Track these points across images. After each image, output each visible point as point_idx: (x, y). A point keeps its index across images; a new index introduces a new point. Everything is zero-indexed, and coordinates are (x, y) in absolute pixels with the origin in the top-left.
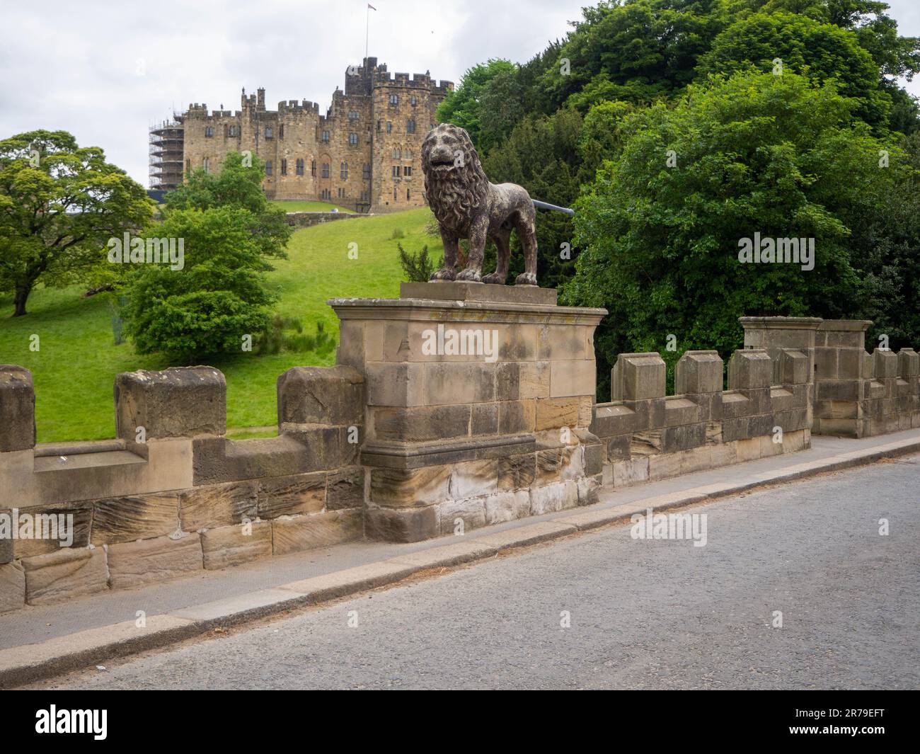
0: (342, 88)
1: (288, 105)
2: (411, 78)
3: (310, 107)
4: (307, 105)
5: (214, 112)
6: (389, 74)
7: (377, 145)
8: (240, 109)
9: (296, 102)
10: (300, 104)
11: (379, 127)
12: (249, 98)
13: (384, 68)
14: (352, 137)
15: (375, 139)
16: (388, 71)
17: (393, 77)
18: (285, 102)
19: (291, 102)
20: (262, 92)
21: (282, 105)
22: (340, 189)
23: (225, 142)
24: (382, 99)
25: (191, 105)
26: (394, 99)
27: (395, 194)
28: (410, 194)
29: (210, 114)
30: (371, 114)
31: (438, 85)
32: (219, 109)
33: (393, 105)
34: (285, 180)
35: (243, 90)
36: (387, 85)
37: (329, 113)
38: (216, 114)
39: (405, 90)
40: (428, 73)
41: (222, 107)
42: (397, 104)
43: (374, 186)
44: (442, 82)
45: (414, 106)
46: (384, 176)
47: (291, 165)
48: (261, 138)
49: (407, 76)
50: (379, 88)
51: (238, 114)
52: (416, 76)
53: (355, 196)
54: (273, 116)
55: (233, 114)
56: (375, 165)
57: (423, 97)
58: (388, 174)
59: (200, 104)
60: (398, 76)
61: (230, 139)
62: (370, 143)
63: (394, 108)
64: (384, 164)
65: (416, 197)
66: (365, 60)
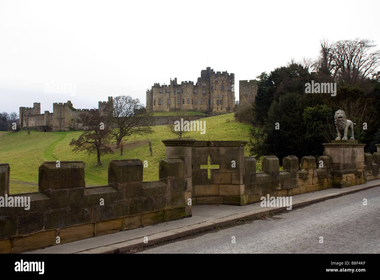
0: (200, 77)
1: (184, 82)
2: (222, 73)
3: (191, 83)
4: (190, 82)
5: (162, 85)
6: (215, 72)
7: (212, 94)
8: (170, 84)
9: (187, 82)
10: (188, 82)
11: (212, 88)
12: (172, 81)
13: (213, 70)
14: (204, 91)
15: (211, 92)
16: (214, 71)
17: (216, 73)
18: (183, 82)
19: (185, 82)
20: (176, 79)
21: (182, 82)
22: (200, 107)
23: (165, 94)
24: (213, 80)
25: (155, 84)
26: (216, 79)
27: (217, 108)
28: (222, 108)
29: (161, 86)
30: (210, 84)
31: (230, 75)
32: (164, 85)
33: (216, 81)
34: (184, 105)
35: (171, 79)
36: (214, 75)
37: (196, 84)
38: (163, 86)
39: (220, 76)
40: (227, 71)
41: (164, 84)
42: (217, 81)
43: (211, 106)
44: (231, 74)
45: (223, 81)
46: (214, 103)
47: (185, 100)
48: (176, 93)
49: (220, 72)
50: (212, 76)
51: (169, 85)
52: (223, 72)
53: (205, 109)
54: (180, 85)
55: (168, 86)
56: (211, 100)
57: (225, 78)
58: (215, 103)
59: (157, 83)
60: (217, 72)
61: (167, 93)
62: (209, 93)
63: (216, 82)
64: (214, 99)
65: (224, 109)
66: (207, 68)
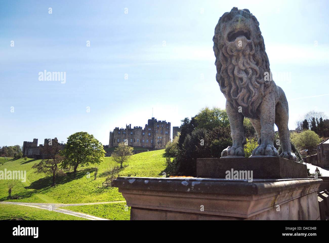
0: (147, 124)
2: (162, 122)
3: (140, 128)
4: (140, 127)
7: (155, 136)
8: (126, 128)
9: (137, 127)
10: (138, 127)
11: (155, 132)
12: (128, 126)
13: (156, 119)
14: (149, 134)
17: (158, 121)
19: (136, 127)
20: (130, 125)
21: (134, 127)
22: (146, 145)
23: (122, 135)
24: (156, 126)
25: (116, 128)
26: (158, 126)
27: (158, 146)
29: (119, 129)
30: (153, 129)
31: (167, 123)
34: (135, 143)
36: (157, 123)
39: (160, 124)
40: (165, 121)
41: (122, 128)
43: (154, 145)
45: (162, 127)
46: (156, 142)
47: (136, 140)
48: (130, 134)
49: (161, 121)
50: (155, 124)
52: (163, 121)
53: (149, 146)
54: (132, 129)
55: (124, 129)
56: (154, 140)
57: (164, 126)
59: (118, 127)
62: (153, 135)
63: (158, 128)
64: (156, 140)
65: (163, 147)
66: (152, 118)
